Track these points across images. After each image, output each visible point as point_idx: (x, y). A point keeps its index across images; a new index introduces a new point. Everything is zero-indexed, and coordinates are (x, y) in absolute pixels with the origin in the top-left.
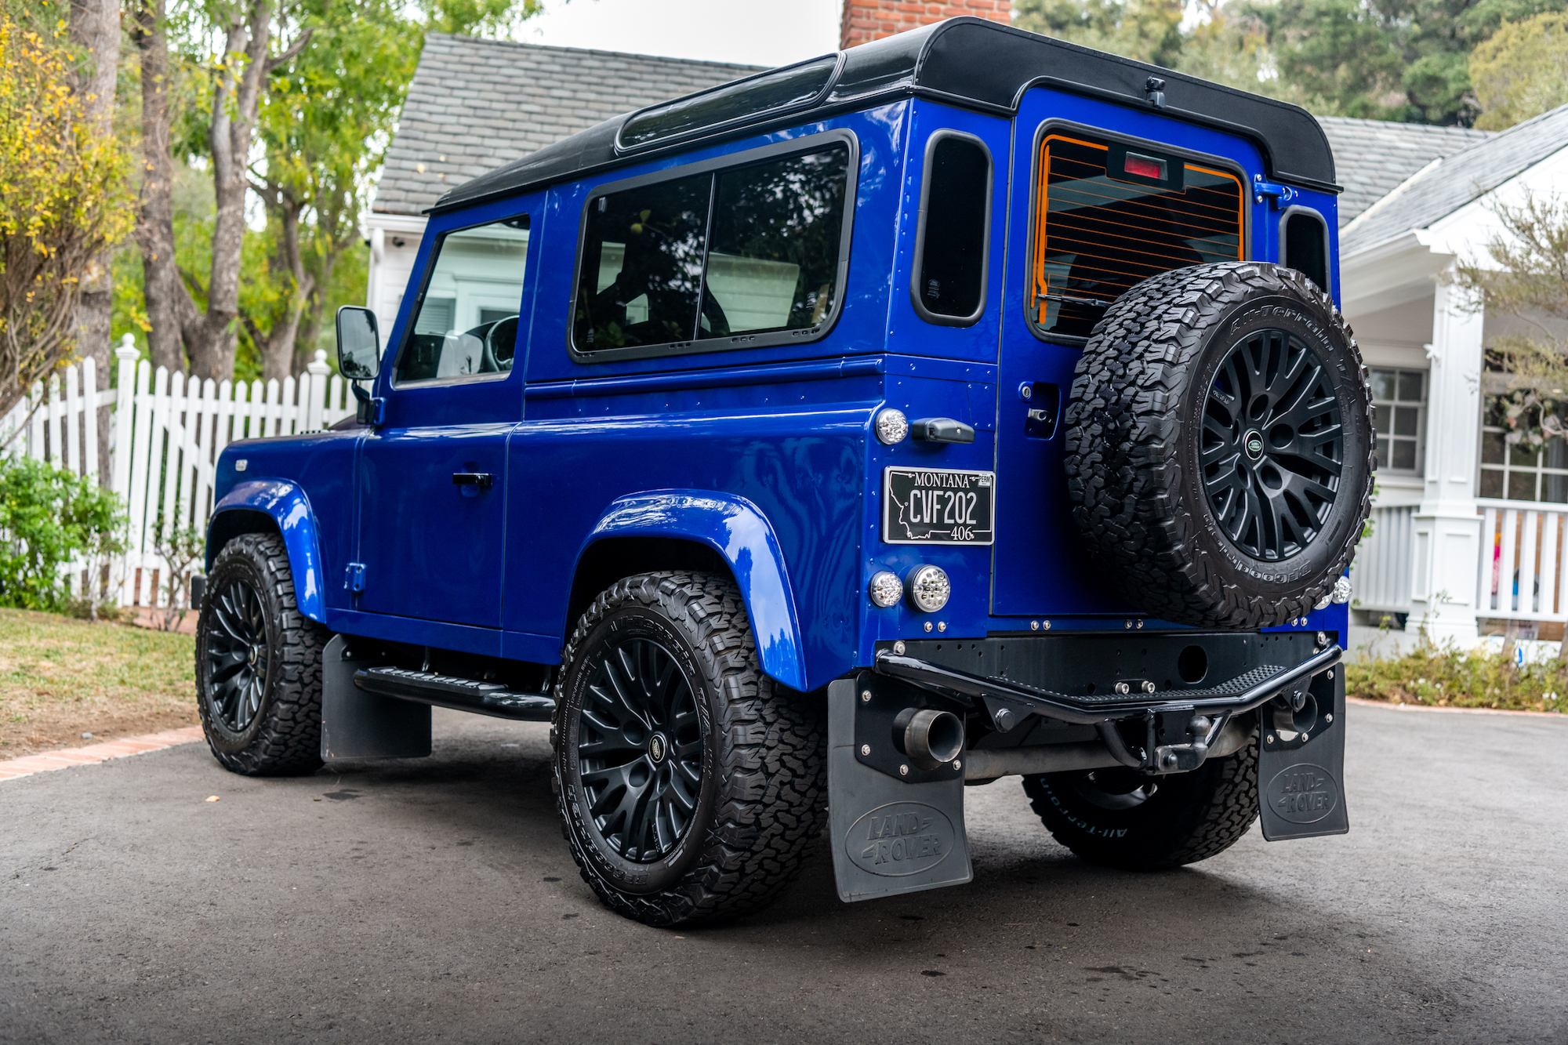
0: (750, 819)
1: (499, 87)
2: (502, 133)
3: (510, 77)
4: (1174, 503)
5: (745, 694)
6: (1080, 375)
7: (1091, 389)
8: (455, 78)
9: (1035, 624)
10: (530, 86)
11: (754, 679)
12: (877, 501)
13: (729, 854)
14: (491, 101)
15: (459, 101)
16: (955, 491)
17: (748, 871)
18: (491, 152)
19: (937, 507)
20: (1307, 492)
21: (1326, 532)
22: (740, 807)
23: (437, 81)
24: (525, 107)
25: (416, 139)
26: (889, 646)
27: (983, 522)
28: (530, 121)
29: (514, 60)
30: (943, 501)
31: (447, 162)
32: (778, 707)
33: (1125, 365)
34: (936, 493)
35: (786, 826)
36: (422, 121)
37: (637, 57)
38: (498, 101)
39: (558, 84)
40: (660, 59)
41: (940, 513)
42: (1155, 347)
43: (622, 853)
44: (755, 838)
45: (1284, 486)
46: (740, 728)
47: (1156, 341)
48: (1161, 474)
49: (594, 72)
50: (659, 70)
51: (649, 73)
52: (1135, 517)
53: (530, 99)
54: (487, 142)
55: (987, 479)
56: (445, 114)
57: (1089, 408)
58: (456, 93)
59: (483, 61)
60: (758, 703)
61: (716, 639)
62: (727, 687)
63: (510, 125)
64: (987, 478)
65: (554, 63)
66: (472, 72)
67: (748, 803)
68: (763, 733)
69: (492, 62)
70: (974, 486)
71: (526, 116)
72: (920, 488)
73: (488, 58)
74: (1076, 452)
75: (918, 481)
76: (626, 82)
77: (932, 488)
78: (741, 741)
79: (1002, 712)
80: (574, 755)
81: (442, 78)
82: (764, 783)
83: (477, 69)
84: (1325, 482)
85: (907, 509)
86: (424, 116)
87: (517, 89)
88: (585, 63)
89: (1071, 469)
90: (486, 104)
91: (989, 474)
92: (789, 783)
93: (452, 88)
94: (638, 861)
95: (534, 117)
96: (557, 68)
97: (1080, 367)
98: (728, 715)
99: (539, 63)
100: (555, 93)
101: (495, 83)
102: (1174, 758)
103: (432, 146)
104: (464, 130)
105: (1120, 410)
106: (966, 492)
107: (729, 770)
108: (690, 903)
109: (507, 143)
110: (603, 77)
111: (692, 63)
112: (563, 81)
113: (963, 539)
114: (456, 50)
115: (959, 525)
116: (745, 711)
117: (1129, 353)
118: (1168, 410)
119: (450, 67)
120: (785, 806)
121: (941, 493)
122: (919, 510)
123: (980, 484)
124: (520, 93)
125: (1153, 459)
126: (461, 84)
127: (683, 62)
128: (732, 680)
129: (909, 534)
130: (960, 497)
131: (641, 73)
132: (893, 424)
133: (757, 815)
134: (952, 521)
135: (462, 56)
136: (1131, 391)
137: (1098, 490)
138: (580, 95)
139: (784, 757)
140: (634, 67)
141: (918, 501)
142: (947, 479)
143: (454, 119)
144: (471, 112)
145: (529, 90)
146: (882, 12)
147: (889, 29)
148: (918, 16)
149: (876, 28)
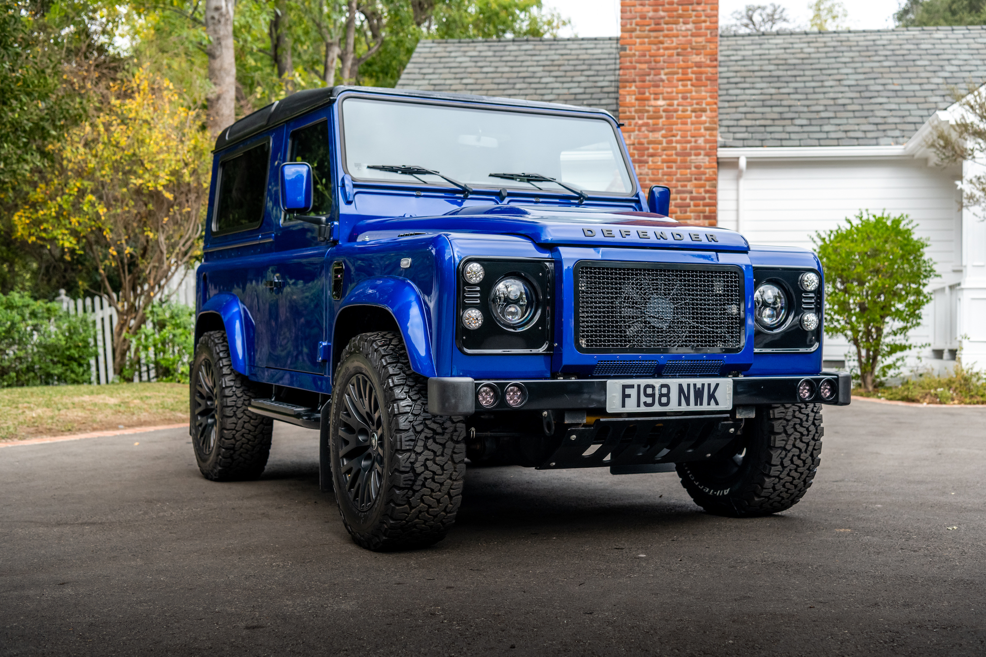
3: (460, 63)
8: (429, 67)
10: (471, 67)
14: (445, 79)
23: (418, 71)
24: (465, 81)
29: (466, 52)
38: (450, 79)
39: (488, 64)
49: (513, 53)
50: (553, 47)
51: (546, 50)
53: (469, 75)
59: (447, 54)
65: (489, 50)
66: (440, 62)
69: (453, 54)
71: (464, 87)
73: (450, 52)
76: (529, 58)
81: (420, 68)
83: (442, 60)
87: (462, 70)
88: (508, 48)
90: (443, 82)
93: (425, 74)
95: (469, 87)
96: (490, 54)
99: (480, 52)
100: (485, 70)
101: (450, 68)
110: (516, 56)
112: (491, 62)
119: (428, 60)
124: (464, 72)
126: (431, 71)
131: (540, 50)
135: (436, 53)
138: (500, 70)
140: (538, 47)
145: (469, 70)
146: (639, 8)
147: (643, 17)
148: (660, 8)
149: (635, 18)
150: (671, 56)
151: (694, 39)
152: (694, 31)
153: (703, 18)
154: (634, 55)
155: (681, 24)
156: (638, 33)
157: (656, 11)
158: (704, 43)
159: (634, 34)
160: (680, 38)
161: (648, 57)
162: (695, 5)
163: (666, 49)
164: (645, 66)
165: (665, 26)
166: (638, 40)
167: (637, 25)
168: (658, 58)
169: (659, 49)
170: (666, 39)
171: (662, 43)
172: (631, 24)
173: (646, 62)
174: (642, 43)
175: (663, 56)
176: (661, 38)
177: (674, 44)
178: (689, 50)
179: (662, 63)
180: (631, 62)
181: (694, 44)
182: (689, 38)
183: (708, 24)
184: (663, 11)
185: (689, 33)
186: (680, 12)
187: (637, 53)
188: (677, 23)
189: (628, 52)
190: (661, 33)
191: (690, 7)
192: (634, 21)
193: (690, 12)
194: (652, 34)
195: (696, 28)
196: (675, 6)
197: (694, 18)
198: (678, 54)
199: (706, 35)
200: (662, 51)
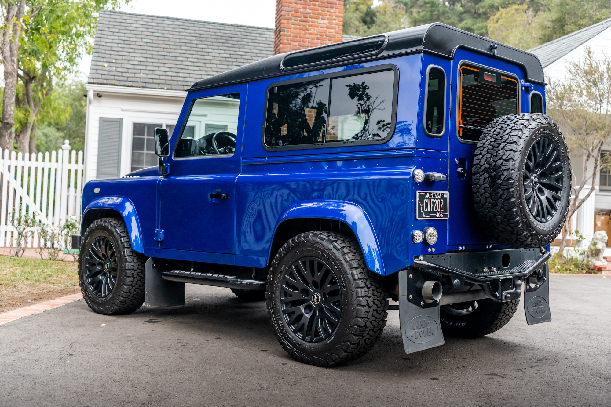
0: (363, 325)
1: (132, 32)
2: (136, 51)
3: (136, 28)
4: (517, 202)
5: (360, 277)
6: (477, 155)
7: (483, 160)
8: (114, 28)
9: (460, 248)
10: (145, 31)
11: (362, 271)
12: (414, 204)
13: (355, 338)
14: (130, 37)
15: (117, 38)
16: (437, 199)
17: (361, 344)
18: (133, 58)
19: (432, 205)
20: (553, 197)
21: (559, 211)
22: (360, 320)
23: (107, 29)
24: (144, 40)
25: (102, 53)
26: (418, 257)
27: (445, 211)
28: (147, 46)
29: (137, 21)
30: (434, 203)
31: (116, 63)
32: (371, 281)
33: (497, 152)
35: (374, 326)
36: (103, 46)
37: (186, 20)
38: (133, 38)
39: (156, 31)
40: (195, 21)
41: (433, 207)
42: (508, 145)
43: (303, 339)
44: (364, 331)
45: (546, 195)
46: (359, 290)
47: (508, 143)
48: (513, 192)
49: (170, 26)
50: (196, 25)
51: (192, 27)
52: (502, 208)
53: (146, 37)
54: (131, 54)
55: (446, 194)
56: (112, 43)
57: (483, 168)
58: (115, 34)
59: (124, 21)
60: (365, 280)
61: (346, 256)
62: (353, 275)
63: (139, 47)
65: (153, 22)
66: (121, 26)
67: (362, 318)
68: (367, 291)
69: (128, 21)
70: (442, 197)
71: (145, 44)
72: (427, 198)
73: (126, 20)
74: (477, 184)
75: (427, 196)
76: (183, 30)
77: (431, 198)
78: (360, 295)
79: (456, 281)
80: (279, 302)
82: (368, 310)
83: (122, 24)
84: (557, 193)
85: (423, 206)
86: (103, 44)
87: (140, 33)
88: (165, 22)
89: (475, 190)
90: (128, 39)
91: (447, 192)
92: (376, 310)
93: (113, 32)
94: (311, 341)
95: (148, 44)
96: (155, 24)
97: (477, 152)
98: (354, 285)
99: (147, 22)
100: (155, 34)
101: (130, 30)
102: (509, 296)
103: (109, 56)
104: (121, 49)
105: (496, 169)
106: (440, 199)
107: (355, 306)
108: (337, 357)
109: (139, 55)
110: (173, 28)
111: (208, 23)
113: (440, 217)
114: (112, 16)
115: (438, 212)
116: (361, 283)
117: (498, 147)
118: (515, 168)
120: (374, 318)
121: (433, 200)
122: (427, 207)
123: (445, 196)
124: (141, 34)
125: (510, 186)
126: (117, 30)
127: (205, 22)
128: (355, 272)
129: (424, 215)
130: (439, 201)
131: (189, 26)
132: (419, 174)
133: (365, 322)
134: (436, 211)
135: (115, 19)
136: (500, 161)
137: (486, 198)
138: (166, 35)
139: (374, 300)
140: (185, 24)
141: (426, 203)
142: (435, 195)
143: (116, 45)
144: (122, 42)
145: (145, 33)
146: (294, 5)
147: (297, 12)
148: (308, 7)
149: (292, 11)
150: (313, 39)
151: (328, 30)
152: (328, 25)
153: (334, 17)
154: (290, 35)
155: (320, 19)
156: (293, 21)
157: (305, 8)
158: (334, 34)
159: (290, 22)
160: (319, 28)
161: (298, 38)
162: (329, 8)
163: (311, 34)
164: (297, 44)
165: (310, 19)
166: (293, 26)
167: (292, 16)
168: (305, 39)
169: (306, 34)
170: (310, 28)
171: (308, 30)
172: (289, 15)
173: (297, 41)
174: (295, 29)
175: (308, 38)
176: (307, 27)
177: (315, 32)
178: (325, 37)
179: (307, 43)
180: (288, 40)
181: (328, 33)
182: (325, 29)
183: (337, 21)
184: (309, 9)
185: (325, 25)
186: (320, 11)
187: (292, 34)
188: (318, 18)
189: (286, 33)
190: (308, 23)
191: (326, 9)
192: (291, 13)
193: (326, 12)
194: (302, 23)
195: (329, 23)
196: (317, 7)
197: (328, 17)
198: (318, 39)
199: (336, 29)
200: (307, 35)
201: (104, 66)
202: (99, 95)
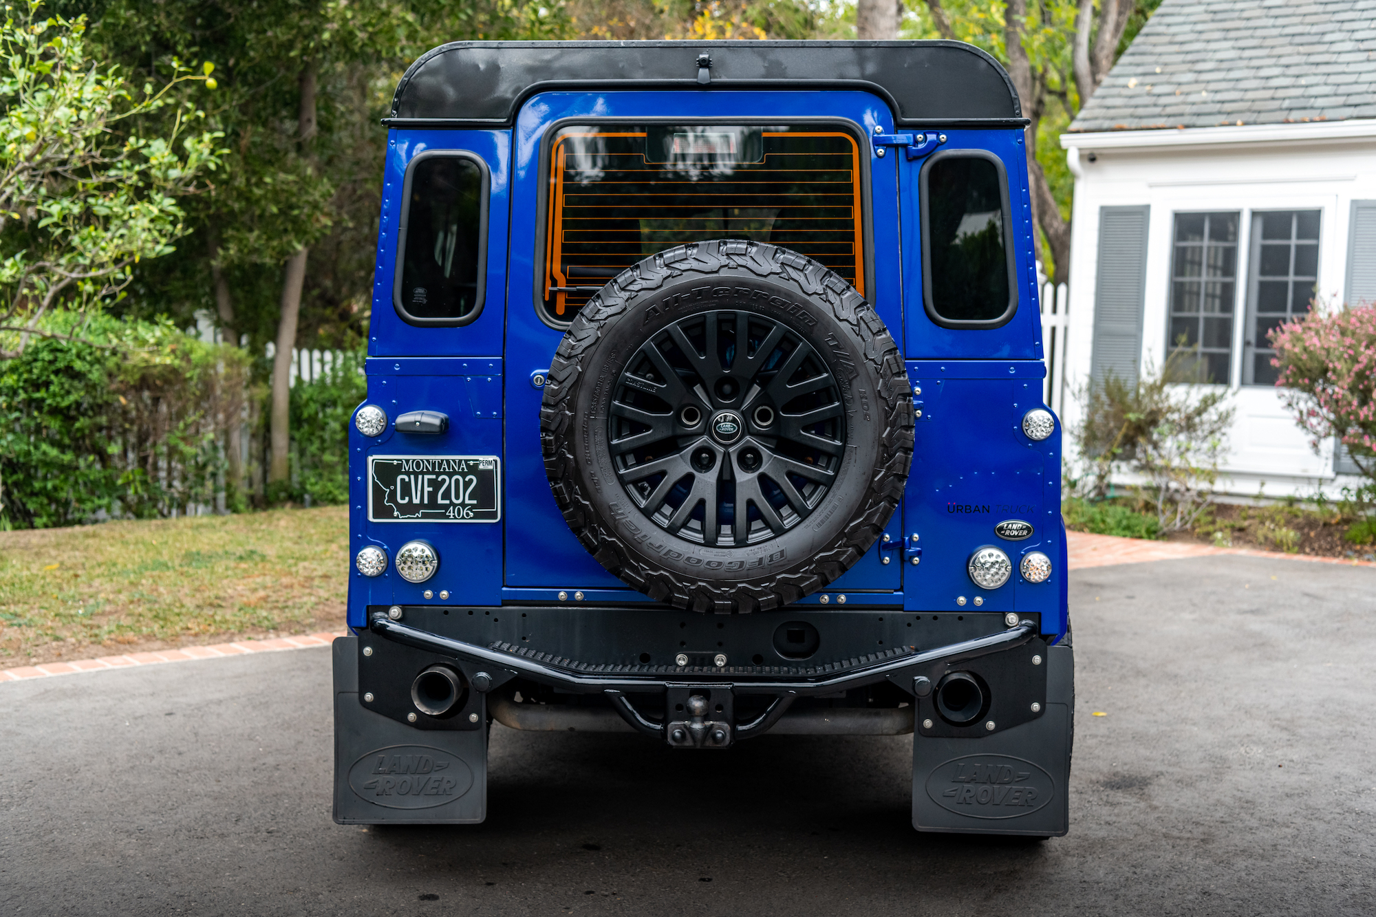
2: (1230, 34)
9: (562, 595)
12: (362, 486)
16: (450, 475)
18: (1207, 56)
19: (427, 489)
20: (792, 475)
21: (816, 516)
25: (1144, 54)
26: (386, 609)
27: (486, 502)
30: (436, 484)
31: (1161, 73)
34: (426, 477)
36: (1157, 34)
41: (433, 496)
54: (1210, 46)
55: (490, 463)
56: (1183, 23)
64: (488, 461)
70: (473, 469)
72: (408, 473)
75: (406, 467)
77: (423, 473)
79: (481, 676)
85: (393, 493)
86: (1161, 29)
91: (491, 458)
102: (678, 734)
103: (1156, 59)
104: (1195, 37)
106: (464, 475)
109: (1229, 44)
115: (455, 505)
121: (434, 477)
122: (407, 493)
123: (481, 467)
129: (396, 514)
130: (457, 481)
134: (447, 502)
141: (406, 485)
142: (440, 465)
143: (1191, 28)
201: (1126, 86)
202: (1091, 158)
